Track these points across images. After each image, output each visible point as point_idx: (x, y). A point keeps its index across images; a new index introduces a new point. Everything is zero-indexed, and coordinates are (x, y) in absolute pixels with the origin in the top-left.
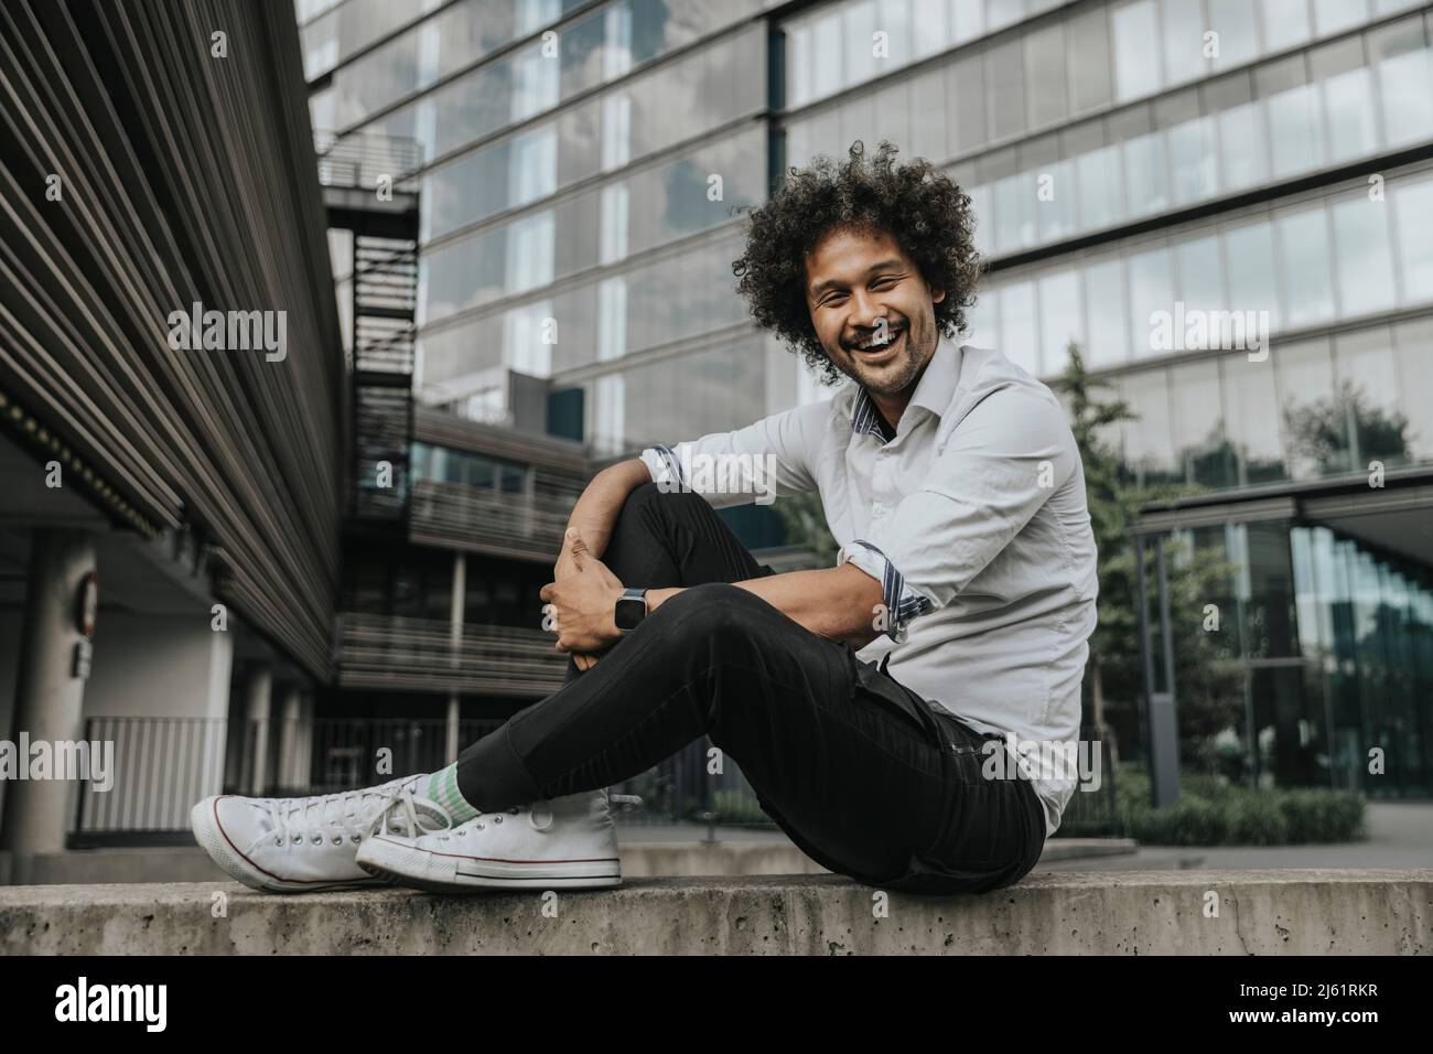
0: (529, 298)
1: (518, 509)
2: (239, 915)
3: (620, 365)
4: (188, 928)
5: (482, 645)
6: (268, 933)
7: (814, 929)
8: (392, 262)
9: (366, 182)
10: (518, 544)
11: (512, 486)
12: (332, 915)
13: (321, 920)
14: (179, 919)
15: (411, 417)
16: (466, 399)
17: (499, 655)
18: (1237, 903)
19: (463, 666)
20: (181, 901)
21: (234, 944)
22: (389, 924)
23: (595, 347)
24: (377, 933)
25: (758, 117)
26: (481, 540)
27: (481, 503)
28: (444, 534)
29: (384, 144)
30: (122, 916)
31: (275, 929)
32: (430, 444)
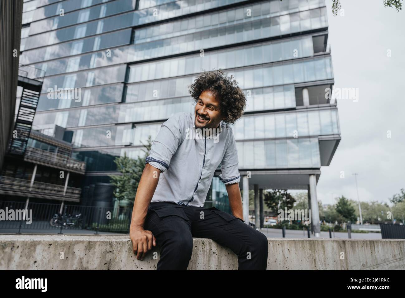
0: (63, 110)
1: (53, 156)
2: (77, 244)
3: (83, 128)
4: (62, 248)
5: (38, 186)
6: (84, 249)
7: (210, 249)
8: (33, 96)
9: (28, 77)
10: (52, 164)
11: (52, 151)
12: (102, 244)
13: (99, 246)
14: (59, 245)
15: (30, 132)
16: (44, 130)
17: (42, 189)
18: (282, 244)
19: (32, 191)
20: (61, 240)
21: (74, 252)
22: (117, 247)
23: (78, 123)
24: (113, 249)
25: (122, 83)
26: (42, 162)
27: (44, 154)
28: (33, 160)
29: (34, 69)
30: (42, 244)
31: (86, 248)
32: (33, 139)
